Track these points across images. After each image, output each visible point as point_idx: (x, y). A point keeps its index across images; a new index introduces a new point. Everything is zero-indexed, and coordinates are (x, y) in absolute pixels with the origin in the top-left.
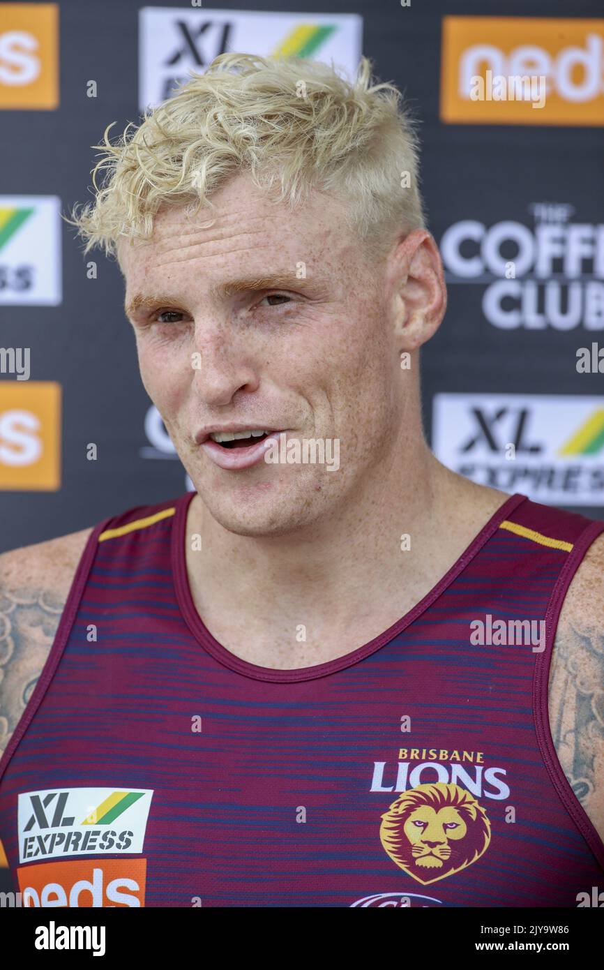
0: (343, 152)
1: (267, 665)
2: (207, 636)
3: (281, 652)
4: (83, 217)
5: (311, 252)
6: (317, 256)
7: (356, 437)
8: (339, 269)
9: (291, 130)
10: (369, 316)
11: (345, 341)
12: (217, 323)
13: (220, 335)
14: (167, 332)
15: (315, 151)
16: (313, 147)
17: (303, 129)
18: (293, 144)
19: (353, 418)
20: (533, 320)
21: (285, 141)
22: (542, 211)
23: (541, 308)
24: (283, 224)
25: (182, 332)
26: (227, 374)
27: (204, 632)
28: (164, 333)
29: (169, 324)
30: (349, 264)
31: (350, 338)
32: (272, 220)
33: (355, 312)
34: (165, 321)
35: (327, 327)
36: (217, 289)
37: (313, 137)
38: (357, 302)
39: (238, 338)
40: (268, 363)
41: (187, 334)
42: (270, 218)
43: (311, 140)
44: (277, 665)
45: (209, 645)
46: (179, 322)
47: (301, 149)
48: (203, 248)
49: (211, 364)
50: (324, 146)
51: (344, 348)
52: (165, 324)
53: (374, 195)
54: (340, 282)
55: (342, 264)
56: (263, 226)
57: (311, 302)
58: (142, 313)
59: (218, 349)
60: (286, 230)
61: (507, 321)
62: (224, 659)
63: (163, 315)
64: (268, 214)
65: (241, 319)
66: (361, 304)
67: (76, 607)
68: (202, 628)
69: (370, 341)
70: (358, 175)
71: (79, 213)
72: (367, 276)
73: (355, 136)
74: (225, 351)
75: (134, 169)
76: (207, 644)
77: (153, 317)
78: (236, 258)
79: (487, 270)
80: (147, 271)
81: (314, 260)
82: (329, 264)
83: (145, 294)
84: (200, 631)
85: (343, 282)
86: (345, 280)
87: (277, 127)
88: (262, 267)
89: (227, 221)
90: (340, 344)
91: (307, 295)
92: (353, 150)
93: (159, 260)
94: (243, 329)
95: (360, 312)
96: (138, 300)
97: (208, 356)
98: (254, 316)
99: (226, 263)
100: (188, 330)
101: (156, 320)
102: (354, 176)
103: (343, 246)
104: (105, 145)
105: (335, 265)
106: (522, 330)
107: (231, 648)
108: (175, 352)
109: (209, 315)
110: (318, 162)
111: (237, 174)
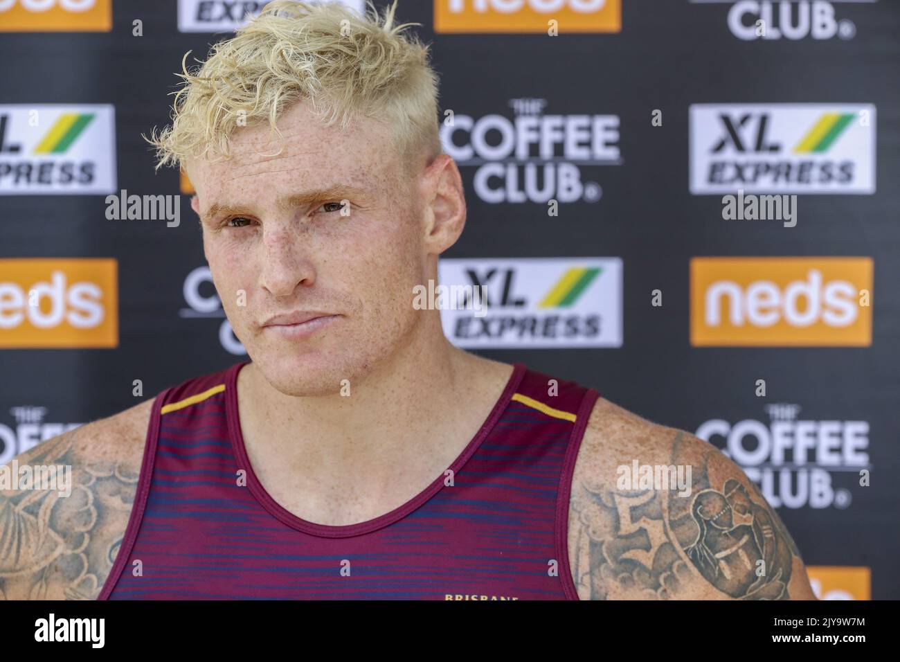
0: (382, 82)
1: (321, 523)
2: (269, 500)
3: (332, 511)
4: (162, 138)
5: (361, 168)
6: (366, 170)
7: (399, 325)
8: (384, 181)
9: (341, 64)
10: (408, 222)
11: (390, 243)
12: (282, 227)
13: (285, 236)
14: (237, 235)
15: (362, 81)
16: (360, 78)
17: (351, 63)
18: (343, 76)
19: (397, 309)
20: (515, 196)
21: (338, 73)
22: (520, 105)
23: (521, 186)
24: (338, 145)
25: (250, 234)
26: (292, 268)
27: (267, 498)
28: (235, 236)
29: (239, 228)
30: (392, 177)
31: (395, 241)
32: (329, 142)
33: (397, 219)
34: (235, 226)
35: (376, 232)
36: (283, 200)
37: (359, 69)
38: (398, 210)
39: (299, 239)
40: (325, 261)
41: (255, 236)
42: (327, 140)
43: (357, 73)
44: (330, 522)
45: (272, 508)
46: (248, 226)
47: (350, 81)
48: (271, 165)
49: (278, 260)
50: (368, 78)
51: (390, 250)
52: (235, 228)
53: (410, 117)
54: (384, 192)
55: (386, 176)
56: (322, 147)
57: (361, 209)
58: (216, 219)
59: (283, 247)
60: (339, 151)
61: (494, 197)
62: (288, 520)
63: (233, 221)
64: (325, 137)
65: (302, 223)
66: (401, 212)
67: (150, 475)
68: (265, 495)
69: (408, 244)
70: (397, 102)
71: (158, 135)
72: (405, 188)
73: (392, 70)
74: (290, 249)
75: (209, 95)
76: (270, 507)
77: (224, 222)
78: (299, 176)
79: (476, 155)
80: (223, 184)
81: (363, 174)
82: (376, 177)
83: (221, 203)
84: (263, 496)
85: (387, 192)
86: (389, 190)
87: (329, 61)
88: (319, 183)
89: (291, 142)
90: (387, 246)
91: (358, 204)
92: (391, 81)
93: (233, 174)
94: (303, 232)
95: (401, 218)
96: (214, 209)
97: (275, 253)
98: (312, 222)
99: (291, 180)
100: (255, 233)
101: (226, 225)
102: (394, 103)
103: (387, 161)
104: (184, 74)
105: (382, 177)
106: (506, 204)
107: (290, 509)
108: (244, 253)
109: (276, 220)
110: (364, 91)
111: (298, 101)
